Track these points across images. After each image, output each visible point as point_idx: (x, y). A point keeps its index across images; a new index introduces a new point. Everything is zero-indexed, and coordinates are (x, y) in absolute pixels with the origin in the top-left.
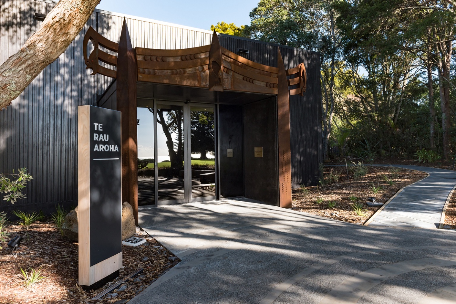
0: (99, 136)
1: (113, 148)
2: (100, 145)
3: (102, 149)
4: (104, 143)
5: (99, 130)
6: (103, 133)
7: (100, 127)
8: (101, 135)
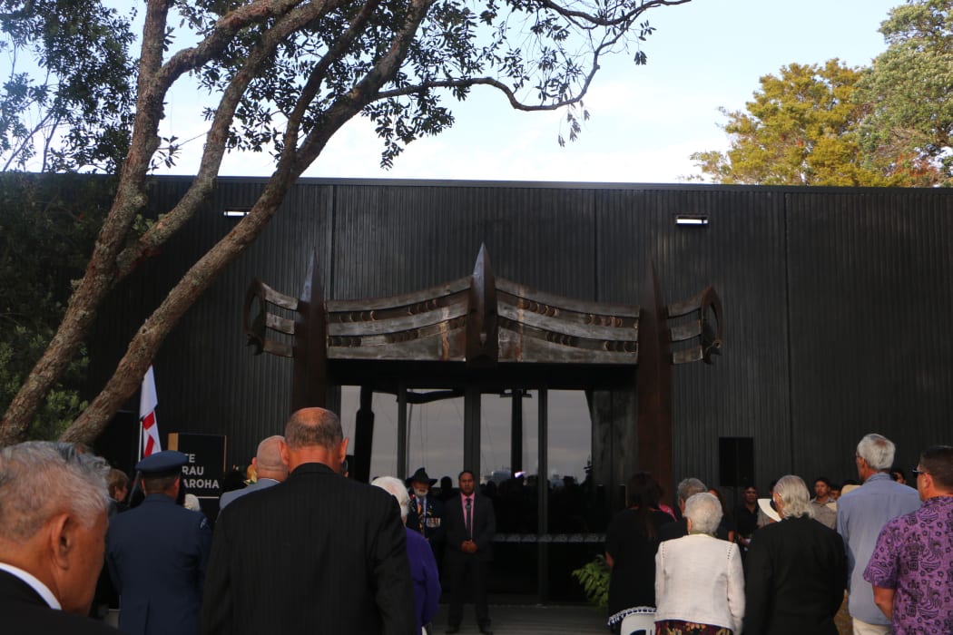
0: (190, 469)
1: (210, 484)
2: (191, 481)
3: (193, 485)
4: (197, 477)
5: (190, 461)
6: (195, 465)
7: (191, 458)
8: (193, 468)
